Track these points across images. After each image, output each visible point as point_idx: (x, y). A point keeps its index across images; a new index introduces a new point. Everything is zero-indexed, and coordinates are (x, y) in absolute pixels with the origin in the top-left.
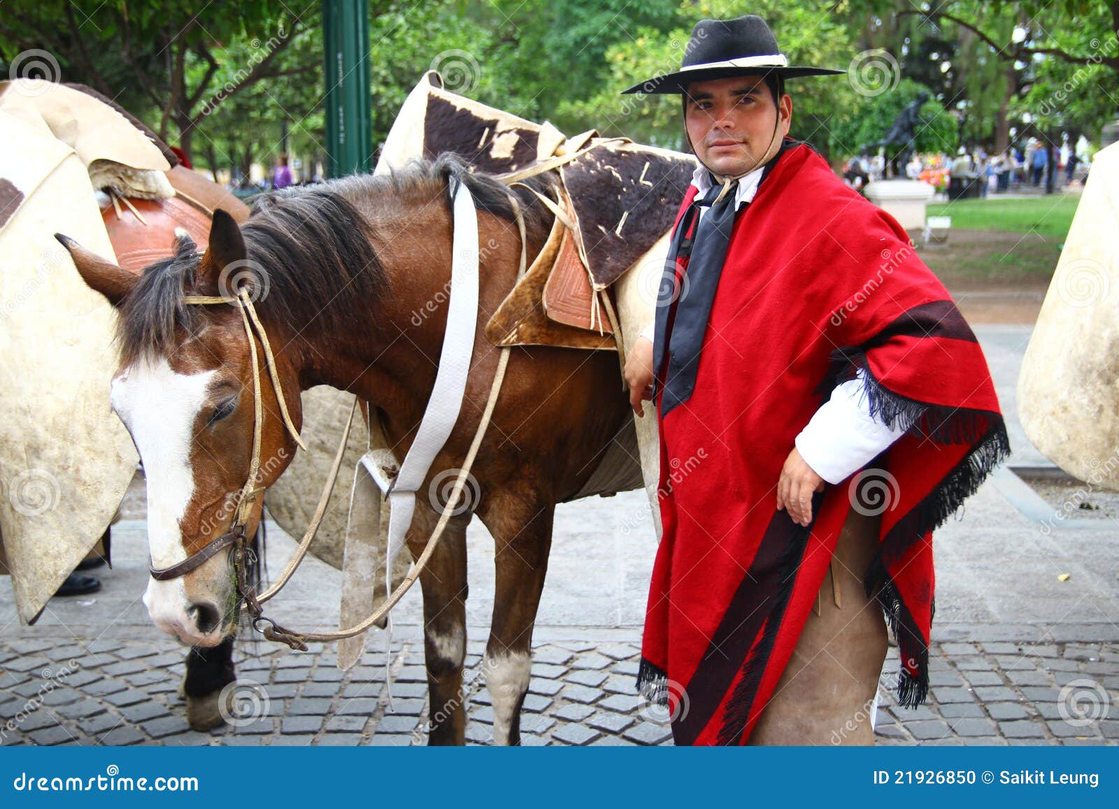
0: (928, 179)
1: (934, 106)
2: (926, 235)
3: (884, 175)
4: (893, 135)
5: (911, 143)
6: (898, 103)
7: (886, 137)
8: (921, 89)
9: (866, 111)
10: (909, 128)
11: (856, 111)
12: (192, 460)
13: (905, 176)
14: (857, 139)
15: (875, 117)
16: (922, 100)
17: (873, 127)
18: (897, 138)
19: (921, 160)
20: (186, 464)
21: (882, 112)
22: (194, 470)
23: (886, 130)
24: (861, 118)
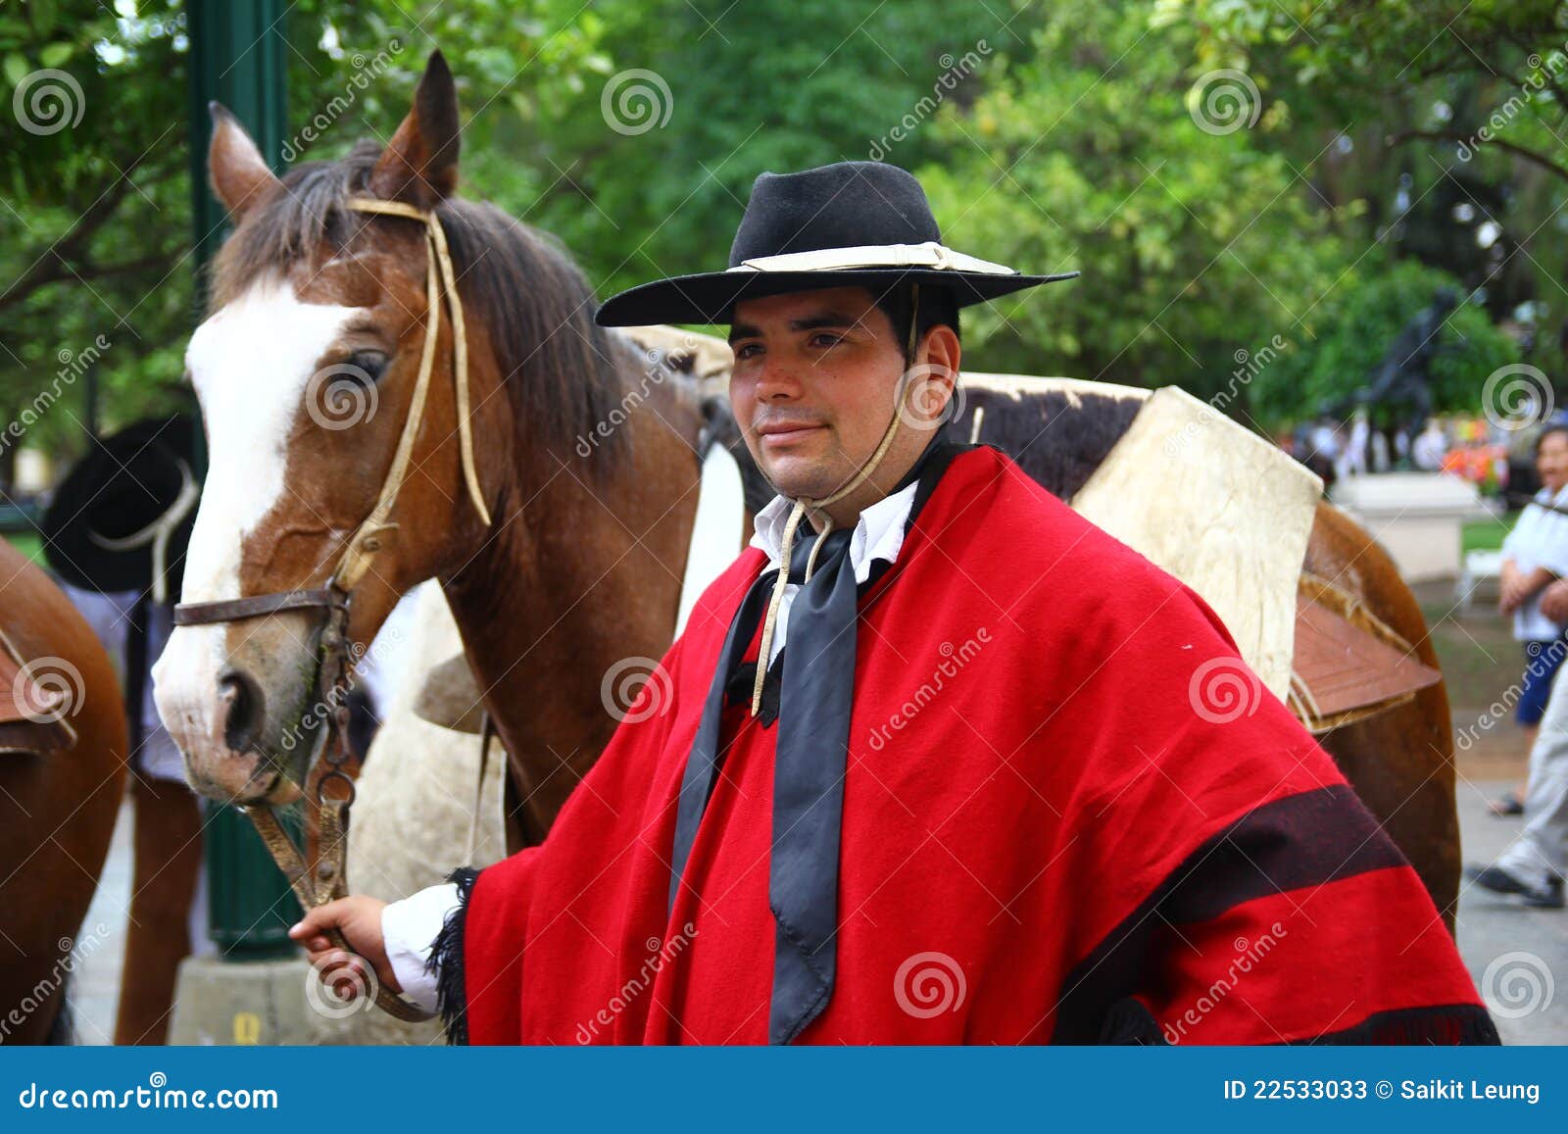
0: (1461, 470)
1: (1469, 319)
2: (1465, 592)
3: (1371, 467)
4: (1386, 377)
5: (1425, 395)
6: (1392, 310)
7: (1371, 383)
8: (1440, 281)
9: (1327, 331)
10: (1420, 366)
11: (1308, 332)
12: (291, 445)
13: (1413, 466)
14: (1310, 385)
15: (1346, 342)
16: (1444, 306)
17: (1344, 361)
18: (1396, 385)
19: (1443, 430)
20: (279, 450)
21: (1361, 332)
22: (289, 463)
23: (1373, 369)
24: (1315, 346)
